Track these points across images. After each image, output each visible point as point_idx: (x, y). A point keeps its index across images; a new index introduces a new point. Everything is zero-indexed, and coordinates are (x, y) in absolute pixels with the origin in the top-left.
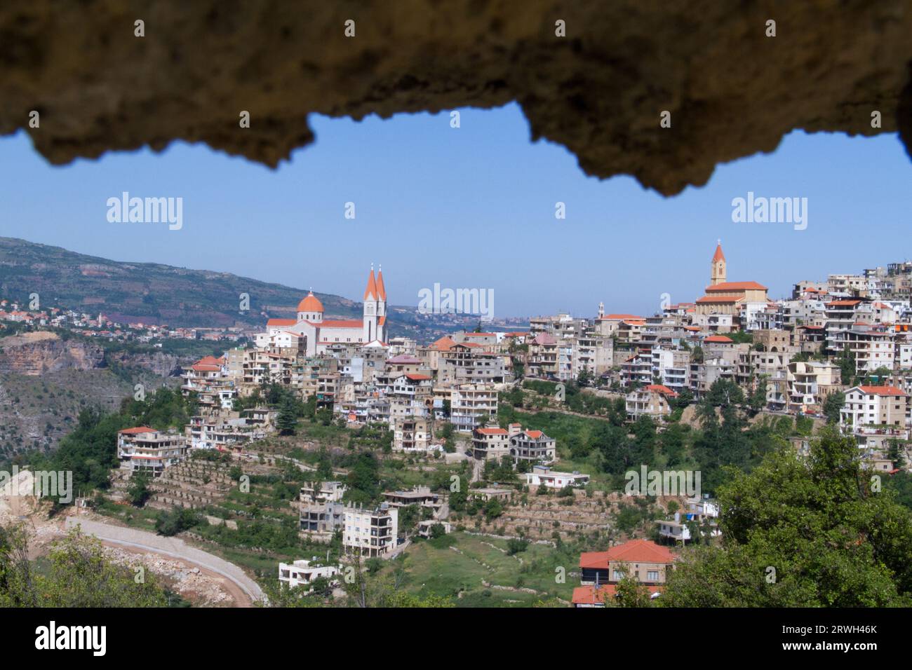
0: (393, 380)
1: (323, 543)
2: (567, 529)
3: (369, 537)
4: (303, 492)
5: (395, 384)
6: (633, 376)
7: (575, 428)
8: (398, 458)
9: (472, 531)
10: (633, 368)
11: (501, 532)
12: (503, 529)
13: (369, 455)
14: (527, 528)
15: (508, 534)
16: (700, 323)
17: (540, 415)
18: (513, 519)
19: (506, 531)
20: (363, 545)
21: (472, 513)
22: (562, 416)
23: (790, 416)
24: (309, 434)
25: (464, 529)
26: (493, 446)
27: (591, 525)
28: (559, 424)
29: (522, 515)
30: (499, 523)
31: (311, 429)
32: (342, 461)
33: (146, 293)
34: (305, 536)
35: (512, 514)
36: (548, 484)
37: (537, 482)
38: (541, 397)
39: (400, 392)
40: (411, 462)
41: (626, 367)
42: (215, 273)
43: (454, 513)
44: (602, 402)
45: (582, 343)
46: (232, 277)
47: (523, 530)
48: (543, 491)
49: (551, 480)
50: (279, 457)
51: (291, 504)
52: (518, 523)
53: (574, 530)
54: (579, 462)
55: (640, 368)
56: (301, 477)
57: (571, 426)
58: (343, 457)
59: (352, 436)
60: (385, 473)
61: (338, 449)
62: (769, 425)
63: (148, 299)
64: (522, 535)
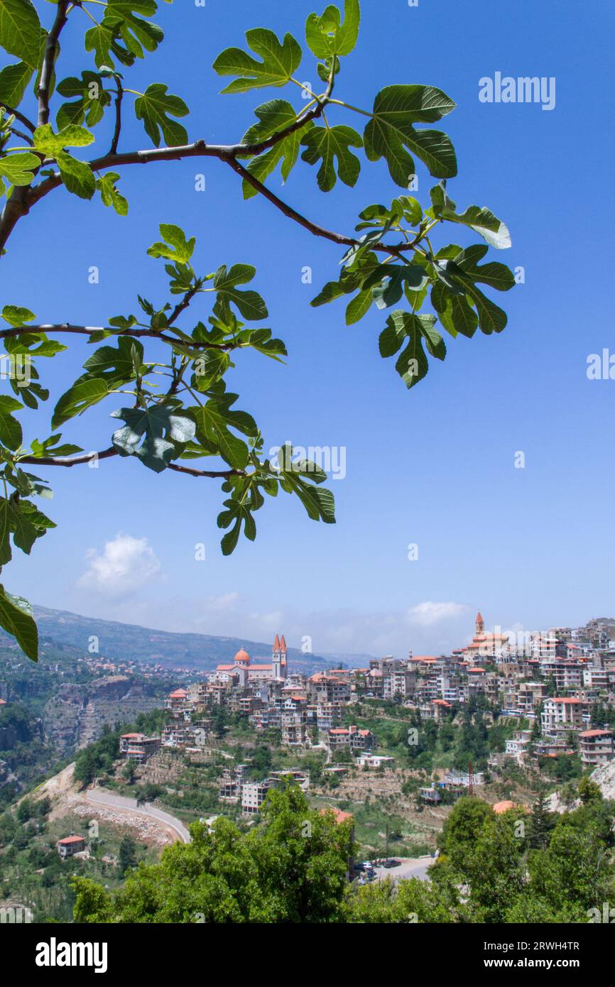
0: (284, 701)
1: (232, 804)
2: (376, 793)
3: (257, 800)
4: (224, 772)
5: (286, 703)
6: (426, 694)
7: (391, 729)
8: (284, 749)
9: (320, 795)
10: (426, 690)
11: (337, 796)
12: (338, 794)
13: (265, 748)
14: (352, 793)
15: (341, 797)
16: (468, 660)
17: (370, 720)
18: (345, 787)
19: (341, 795)
20: (253, 805)
21: (323, 784)
22: (384, 720)
23: (515, 718)
24: (234, 736)
25: (316, 794)
26: (339, 741)
27: (391, 790)
28: (382, 725)
29: (351, 784)
30: (337, 791)
31: (235, 732)
32: (250, 752)
33: (186, 650)
34: (222, 800)
35: (346, 784)
36: (369, 765)
37: (363, 763)
38: (373, 709)
39: (289, 708)
40: (291, 751)
41: (422, 689)
42: (227, 638)
43: (312, 784)
44: (408, 711)
45: (397, 674)
46: (236, 639)
47: (350, 795)
48: (366, 769)
49: (371, 762)
50: (214, 750)
51: (218, 780)
52: (348, 790)
53: (379, 794)
54: (392, 750)
55: (430, 689)
56: (224, 762)
57: (389, 726)
58: (251, 749)
59: (258, 736)
60: (274, 760)
61: (249, 744)
62: (504, 724)
63: (188, 655)
64: (349, 798)
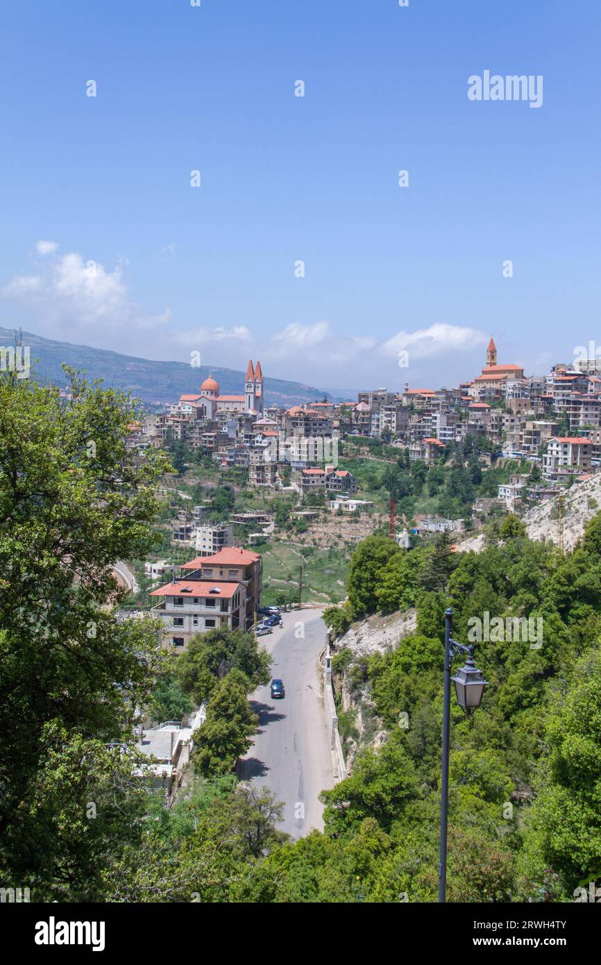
0: (254, 436)
1: (186, 548)
2: (346, 539)
3: (211, 544)
4: (180, 513)
5: (256, 439)
6: (419, 432)
7: (374, 470)
8: (250, 490)
9: (285, 541)
10: (420, 427)
11: (303, 542)
12: (304, 539)
13: (227, 489)
14: (320, 539)
15: (308, 543)
16: (473, 395)
17: (352, 461)
18: (313, 533)
19: (307, 541)
20: (207, 550)
21: (290, 528)
22: (368, 461)
23: (516, 460)
24: (194, 474)
25: (280, 539)
26: (313, 482)
27: (363, 537)
28: (364, 467)
29: (320, 530)
30: (303, 536)
31: (196, 471)
32: (211, 493)
33: (169, 382)
34: (175, 544)
35: (314, 529)
36: (344, 509)
37: (337, 507)
38: (356, 447)
39: (259, 444)
40: (258, 492)
41: (415, 427)
42: (217, 368)
43: (277, 529)
44: (396, 451)
45: (386, 409)
46: (227, 370)
47: (317, 542)
48: (340, 513)
49: (346, 506)
50: (170, 489)
51: (172, 522)
52: (316, 536)
53: (350, 540)
54: (372, 493)
55: (424, 427)
56: (179, 502)
57: (372, 468)
58: (212, 490)
59: (222, 475)
60: (237, 502)
61: (211, 484)
62: (502, 467)
63: (170, 386)
64: (315, 544)
